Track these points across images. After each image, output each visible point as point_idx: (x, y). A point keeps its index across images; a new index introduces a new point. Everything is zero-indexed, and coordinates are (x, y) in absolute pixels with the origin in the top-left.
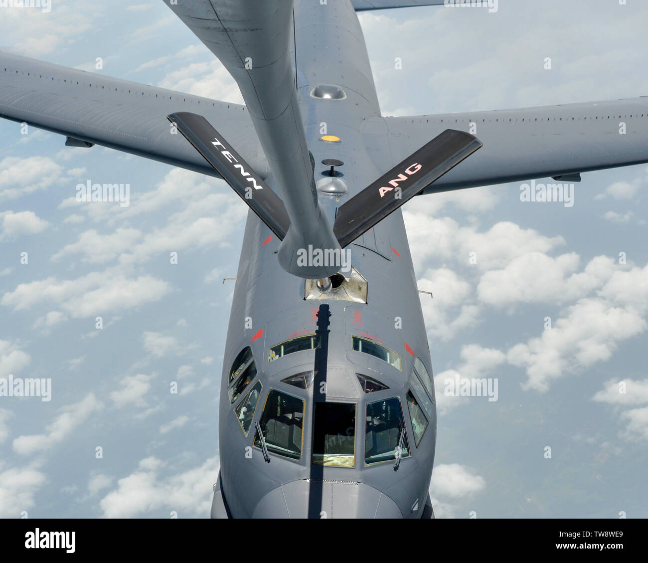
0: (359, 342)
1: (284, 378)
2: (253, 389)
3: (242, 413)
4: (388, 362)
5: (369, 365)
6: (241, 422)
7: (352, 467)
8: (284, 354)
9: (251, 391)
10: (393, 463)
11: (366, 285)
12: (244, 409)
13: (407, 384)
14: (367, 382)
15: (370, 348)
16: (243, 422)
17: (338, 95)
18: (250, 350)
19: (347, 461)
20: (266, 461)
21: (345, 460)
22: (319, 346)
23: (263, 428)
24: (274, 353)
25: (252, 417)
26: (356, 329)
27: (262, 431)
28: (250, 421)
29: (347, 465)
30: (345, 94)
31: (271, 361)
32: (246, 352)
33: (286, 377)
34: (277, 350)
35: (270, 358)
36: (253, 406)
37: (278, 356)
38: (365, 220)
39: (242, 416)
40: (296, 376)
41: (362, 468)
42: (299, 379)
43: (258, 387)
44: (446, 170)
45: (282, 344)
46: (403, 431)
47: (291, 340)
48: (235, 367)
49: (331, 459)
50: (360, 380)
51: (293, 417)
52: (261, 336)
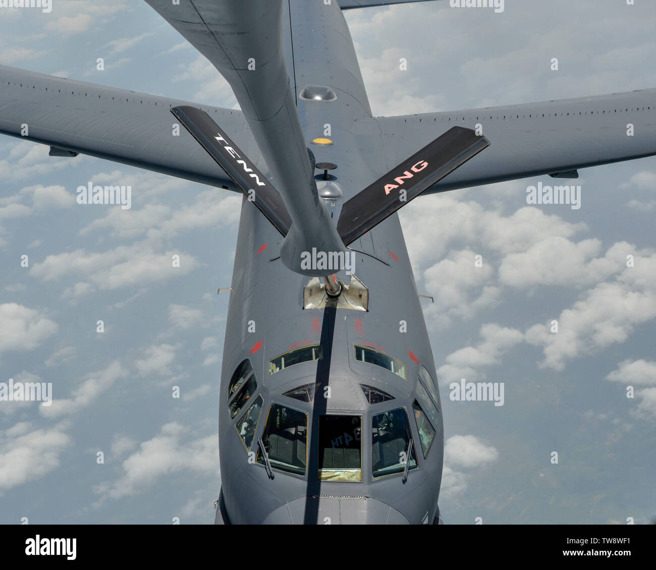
0: (361, 352)
1: (285, 392)
2: (254, 403)
3: (243, 428)
4: (393, 371)
5: (373, 375)
6: (243, 438)
7: (359, 481)
8: (285, 366)
9: (252, 406)
10: (401, 475)
11: (367, 292)
12: (245, 425)
13: (413, 393)
14: (372, 393)
15: (374, 358)
16: (244, 438)
17: (328, 96)
18: (249, 361)
19: (354, 475)
20: (270, 478)
21: (351, 474)
22: (321, 356)
23: (266, 444)
24: (274, 365)
25: (254, 432)
26: (358, 338)
27: (265, 446)
28: (251, 437)
29: (354, 479)
30: (335, 95)
31: (272, 374)
32: (245, 365)
33: (288, 390)
34: (277, 362)
35: (270, 370)
36: (255, 421)
37: (278, 368)
38: (369, 218)
39: (243, 432)
40: (298, 389)
41: (370, 482)
42: (302, 392)
43: (259, 401)
44: (453, 169)
45: (283, 356)
46: (410, 442)
47: (291, 352)
48: (234, 380)
49: (337, 473)
50: (364, 390)
51: (296, 431)
52: (260, 348)
